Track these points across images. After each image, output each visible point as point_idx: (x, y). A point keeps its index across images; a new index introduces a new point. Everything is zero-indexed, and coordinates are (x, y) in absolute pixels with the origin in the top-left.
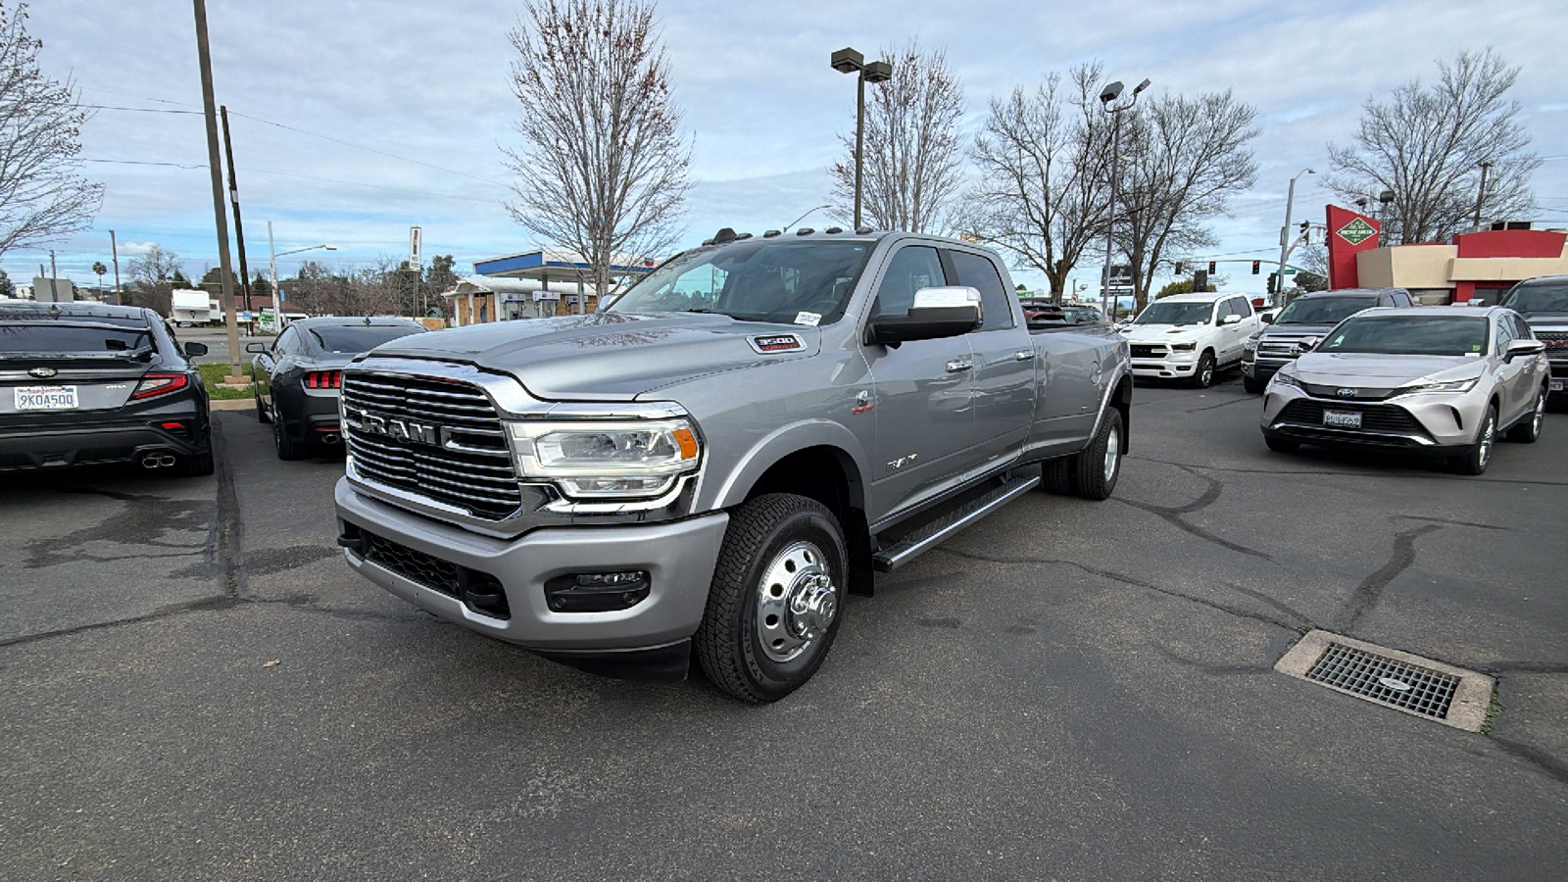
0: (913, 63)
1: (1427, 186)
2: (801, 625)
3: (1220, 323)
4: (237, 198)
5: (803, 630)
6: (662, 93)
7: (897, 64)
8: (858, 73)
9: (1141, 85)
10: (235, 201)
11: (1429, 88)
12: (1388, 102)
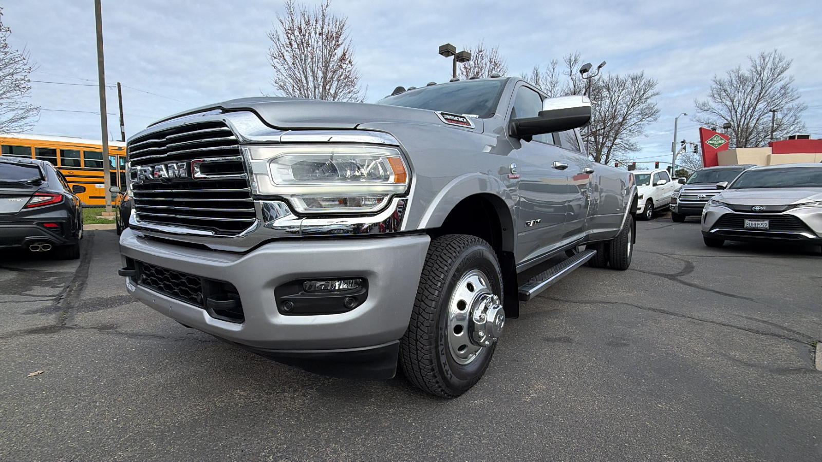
0: (481, 53)
1: (748, 120)
2: (481, 334)
3: (655, 185)
4: (124, 130)
5: (483, 337)
6: (349, 65)
7: (472, 55)
8: (453, 57)
9: (601, 64)
10: (122, 131)
11: (745, 71)
12: (725, 78)
